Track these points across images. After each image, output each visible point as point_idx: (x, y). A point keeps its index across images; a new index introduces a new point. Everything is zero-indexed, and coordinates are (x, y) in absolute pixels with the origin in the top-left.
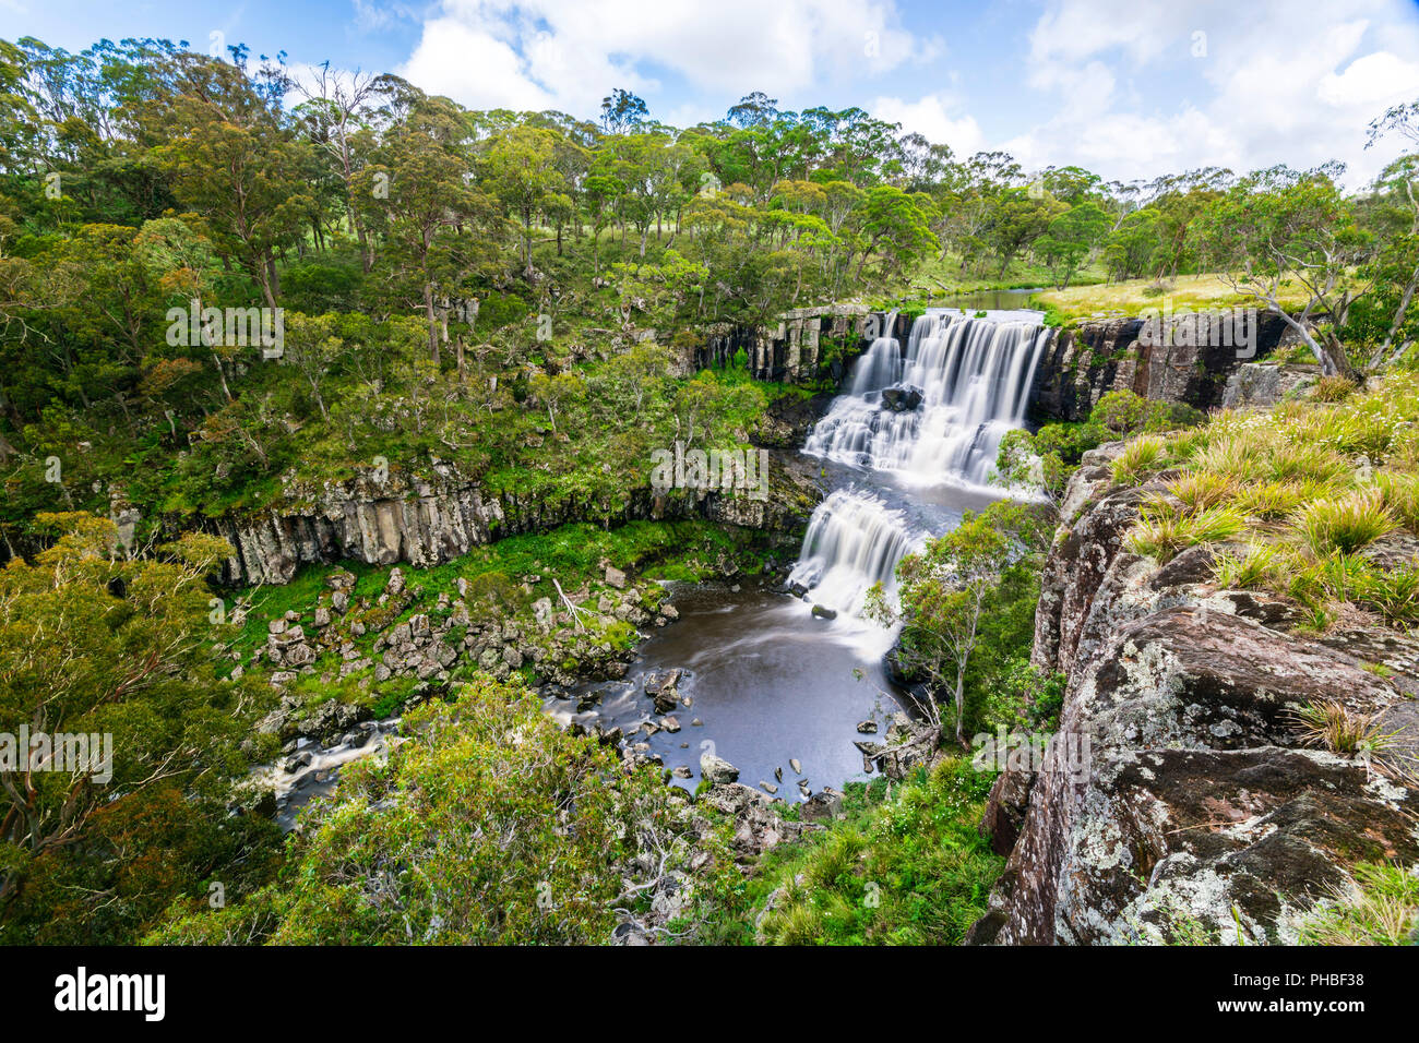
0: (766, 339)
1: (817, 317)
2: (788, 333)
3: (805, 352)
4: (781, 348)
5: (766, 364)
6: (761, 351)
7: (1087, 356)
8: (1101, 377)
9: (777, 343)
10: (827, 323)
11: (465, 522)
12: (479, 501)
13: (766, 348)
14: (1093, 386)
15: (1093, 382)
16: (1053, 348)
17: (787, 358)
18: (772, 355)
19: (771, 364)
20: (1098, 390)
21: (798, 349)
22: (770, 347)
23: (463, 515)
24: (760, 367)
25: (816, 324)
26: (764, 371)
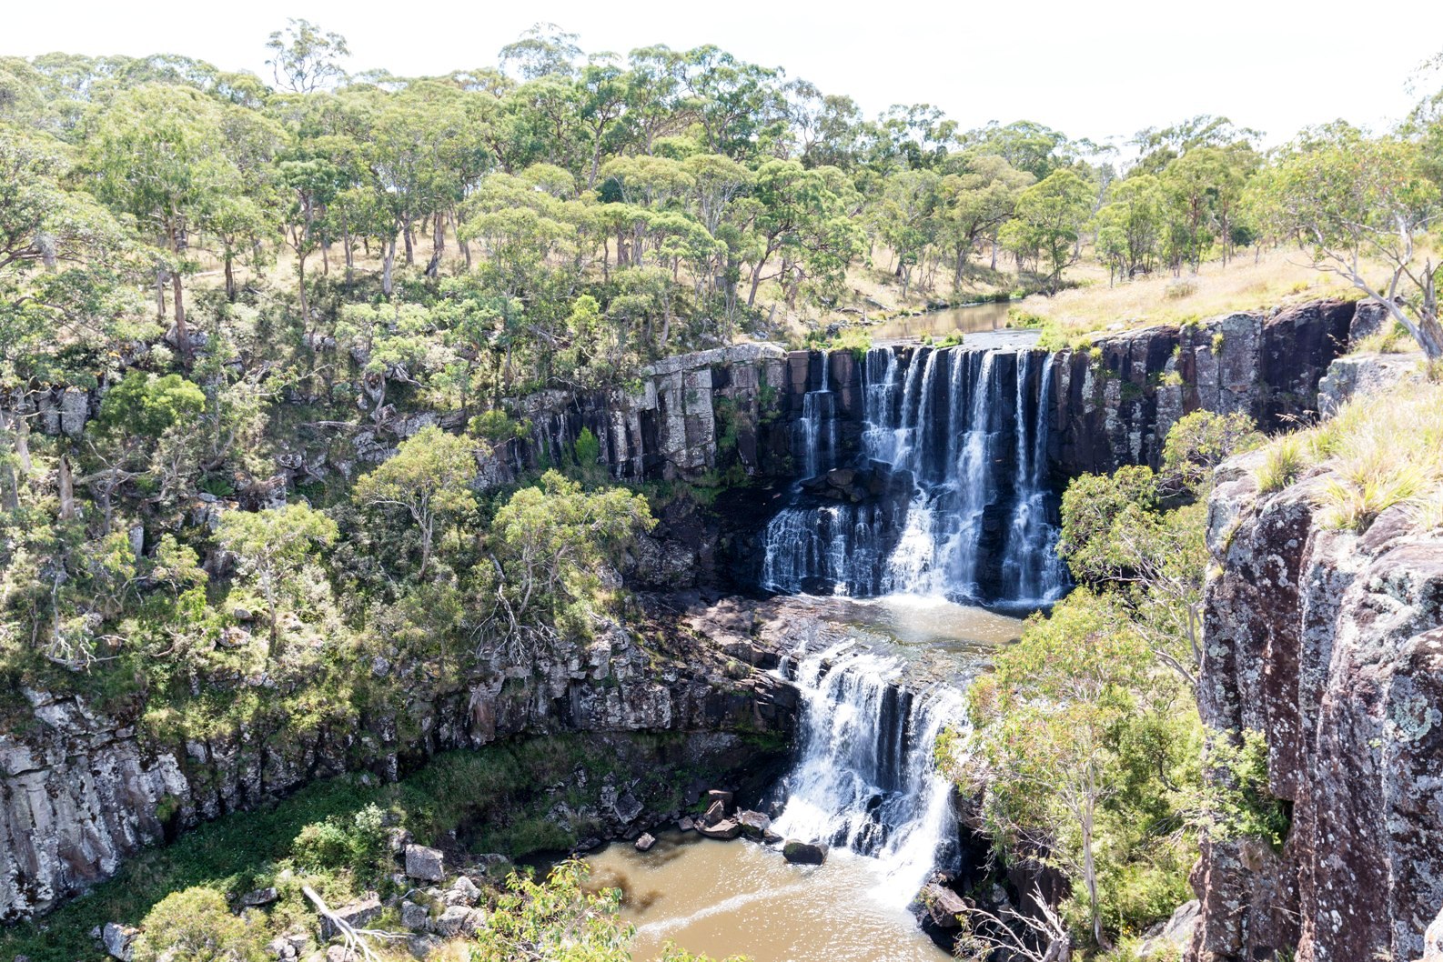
0: (626, 409)
1: (703, 367)
2: (661, 398)
3: (692, 424)
4: (652, 423)
5: (631, 452)
6: (620, 431)
7: (1113, 388)
8: (1138, 415)
9: (645, 416)
10: (721, 376)
11: (105, 810)
12: (134, 764)
13: (627, 426)
14: (1131, 429)
15: (1128, 423)
16: (1066, 379)
17: (665, 438)
18: (638, 436)
19: (640, 451)
20: (1139, 434)
21: (681, 422)
22: (635, 424)
23: (102, 798)
24: (622, 459)
25: (705, 378)
26: (629, 464)
